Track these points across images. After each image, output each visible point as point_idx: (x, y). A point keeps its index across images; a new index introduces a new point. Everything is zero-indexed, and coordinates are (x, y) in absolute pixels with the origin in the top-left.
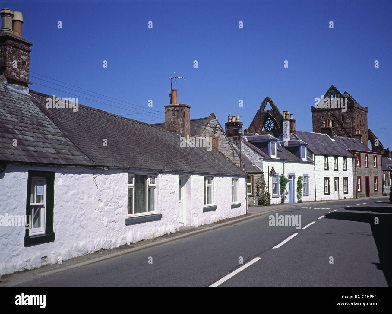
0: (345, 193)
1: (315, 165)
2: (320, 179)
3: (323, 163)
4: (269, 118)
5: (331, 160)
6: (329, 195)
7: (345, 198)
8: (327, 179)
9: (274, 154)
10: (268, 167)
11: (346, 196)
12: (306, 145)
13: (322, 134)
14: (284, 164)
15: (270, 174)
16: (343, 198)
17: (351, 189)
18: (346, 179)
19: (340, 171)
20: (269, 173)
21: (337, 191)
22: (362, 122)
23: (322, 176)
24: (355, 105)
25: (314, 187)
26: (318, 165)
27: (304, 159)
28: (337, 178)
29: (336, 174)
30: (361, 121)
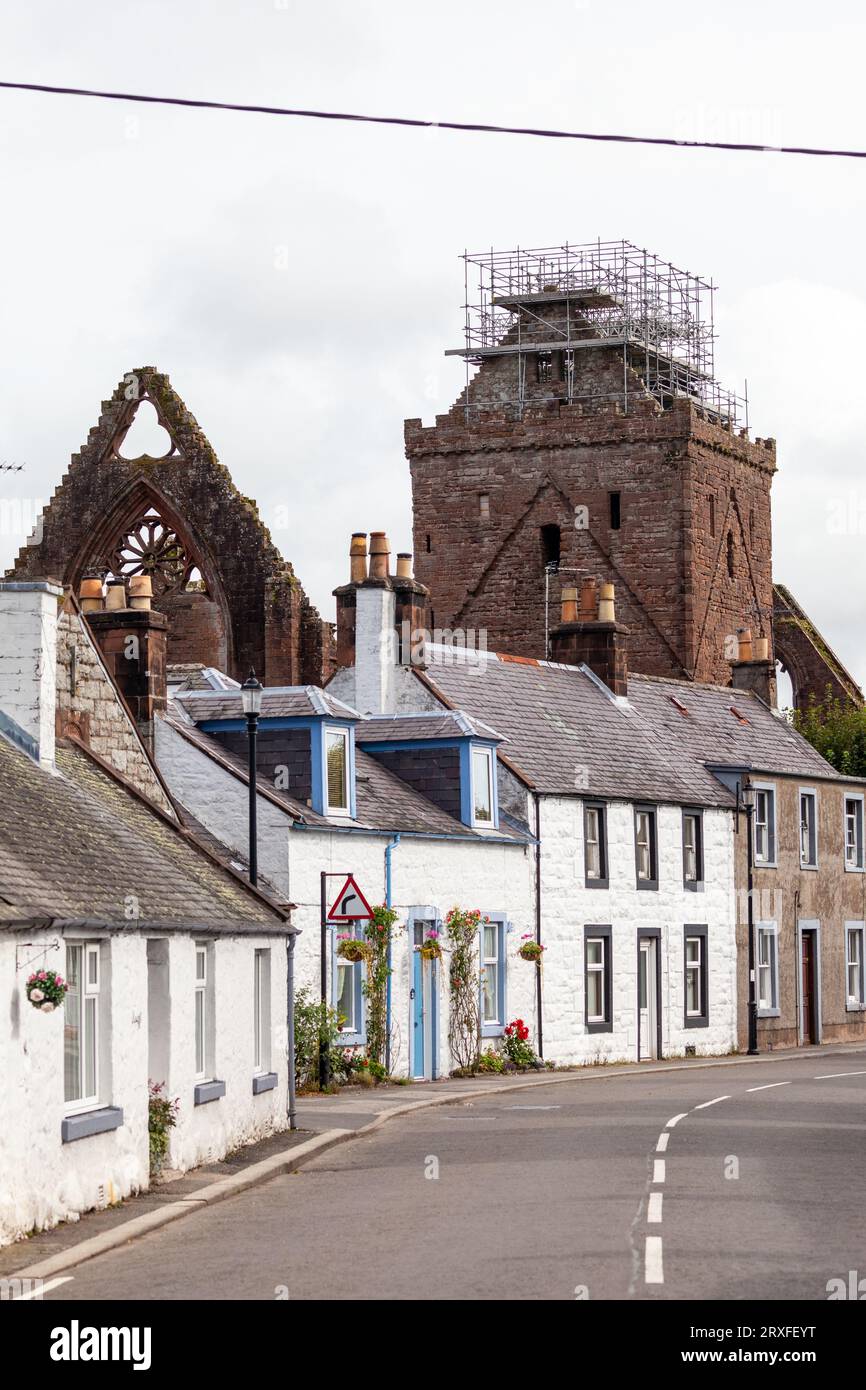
0: (689, 1023)
1: (538, 856)
2: (566, 942)
3: (581, 843)
4: (152, 512)
5: (621, 830)
6: (610, 1030)
7: (690, 1050)
8: (599, 938)
9: (338, 800)
10: (323, 875)
11: (696, 1036)
12: (494, 742)
13: (562, 666)
14: (387, 854)
15: (331, 917)
16: (682, 1052)
17: (724, 996)
18: (697, 937)
19: (665, 890)
20: (328, 910)
21: (649, 1012)
22: (737, 540)
23: (574, 923)
24: (701, 430)
25: (533, 989)
26: (555, 858)
27: (480, 827)
28: (651, 935)
29: (647, 910)
30: (730, 535)
